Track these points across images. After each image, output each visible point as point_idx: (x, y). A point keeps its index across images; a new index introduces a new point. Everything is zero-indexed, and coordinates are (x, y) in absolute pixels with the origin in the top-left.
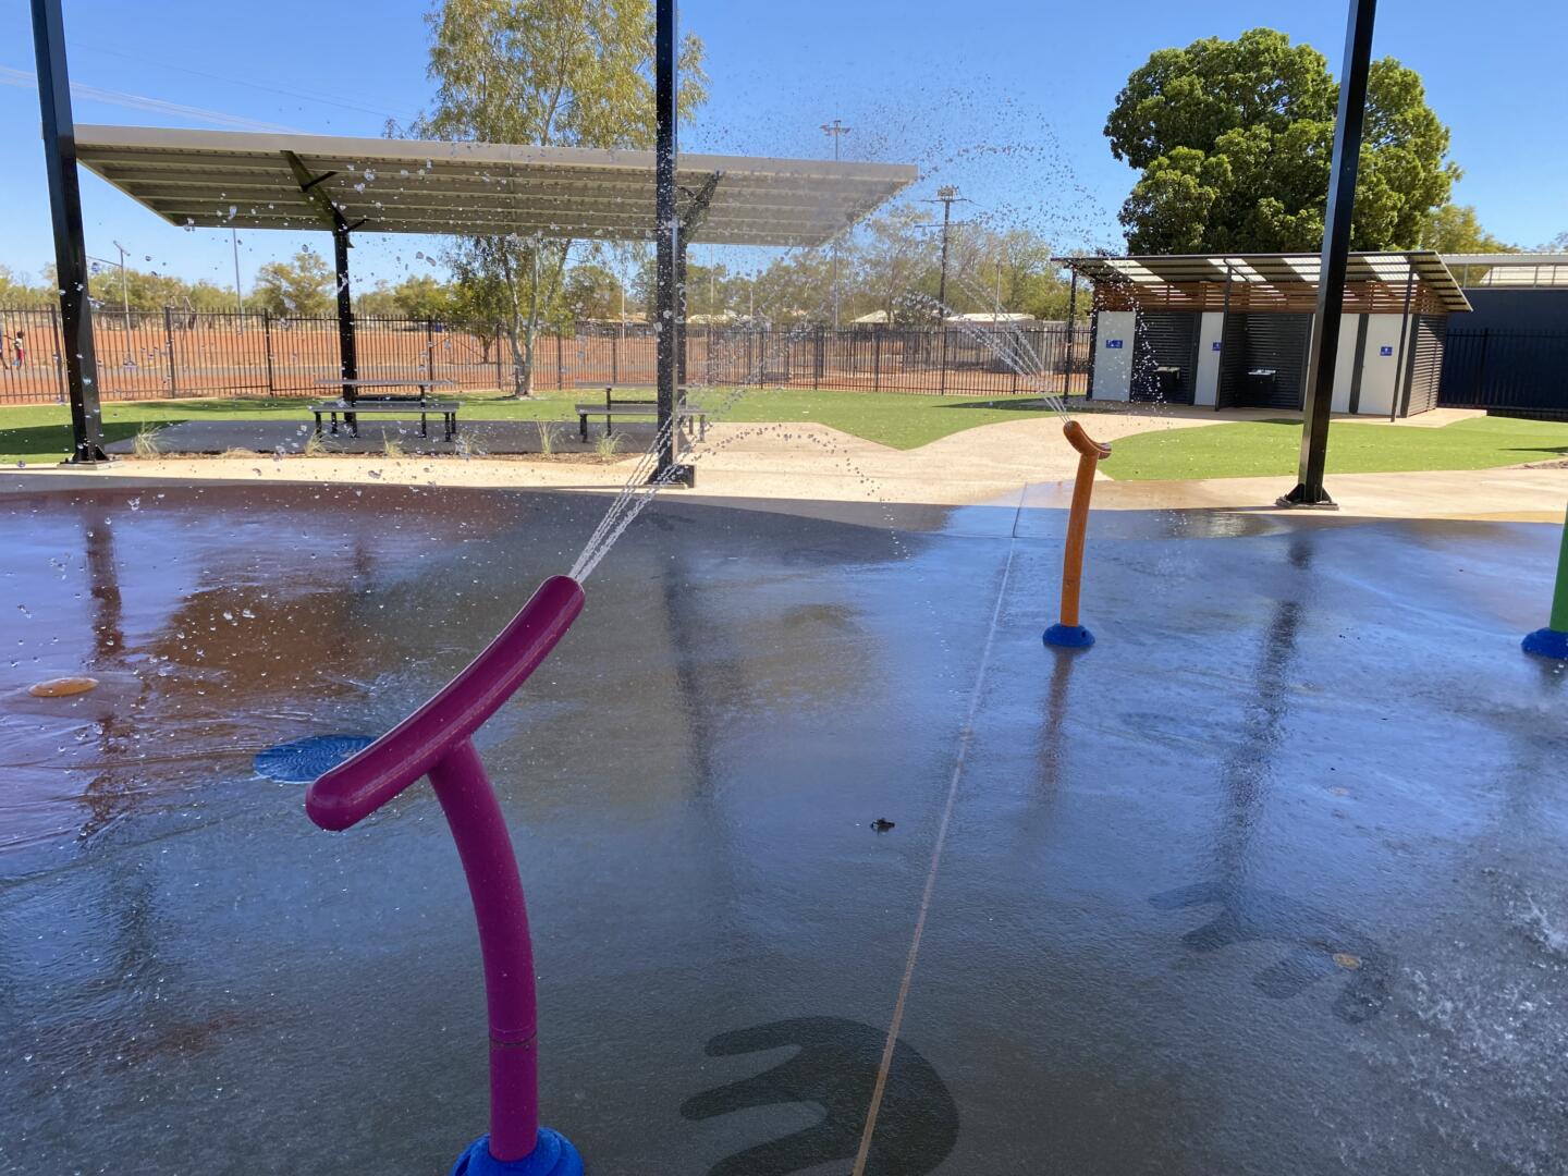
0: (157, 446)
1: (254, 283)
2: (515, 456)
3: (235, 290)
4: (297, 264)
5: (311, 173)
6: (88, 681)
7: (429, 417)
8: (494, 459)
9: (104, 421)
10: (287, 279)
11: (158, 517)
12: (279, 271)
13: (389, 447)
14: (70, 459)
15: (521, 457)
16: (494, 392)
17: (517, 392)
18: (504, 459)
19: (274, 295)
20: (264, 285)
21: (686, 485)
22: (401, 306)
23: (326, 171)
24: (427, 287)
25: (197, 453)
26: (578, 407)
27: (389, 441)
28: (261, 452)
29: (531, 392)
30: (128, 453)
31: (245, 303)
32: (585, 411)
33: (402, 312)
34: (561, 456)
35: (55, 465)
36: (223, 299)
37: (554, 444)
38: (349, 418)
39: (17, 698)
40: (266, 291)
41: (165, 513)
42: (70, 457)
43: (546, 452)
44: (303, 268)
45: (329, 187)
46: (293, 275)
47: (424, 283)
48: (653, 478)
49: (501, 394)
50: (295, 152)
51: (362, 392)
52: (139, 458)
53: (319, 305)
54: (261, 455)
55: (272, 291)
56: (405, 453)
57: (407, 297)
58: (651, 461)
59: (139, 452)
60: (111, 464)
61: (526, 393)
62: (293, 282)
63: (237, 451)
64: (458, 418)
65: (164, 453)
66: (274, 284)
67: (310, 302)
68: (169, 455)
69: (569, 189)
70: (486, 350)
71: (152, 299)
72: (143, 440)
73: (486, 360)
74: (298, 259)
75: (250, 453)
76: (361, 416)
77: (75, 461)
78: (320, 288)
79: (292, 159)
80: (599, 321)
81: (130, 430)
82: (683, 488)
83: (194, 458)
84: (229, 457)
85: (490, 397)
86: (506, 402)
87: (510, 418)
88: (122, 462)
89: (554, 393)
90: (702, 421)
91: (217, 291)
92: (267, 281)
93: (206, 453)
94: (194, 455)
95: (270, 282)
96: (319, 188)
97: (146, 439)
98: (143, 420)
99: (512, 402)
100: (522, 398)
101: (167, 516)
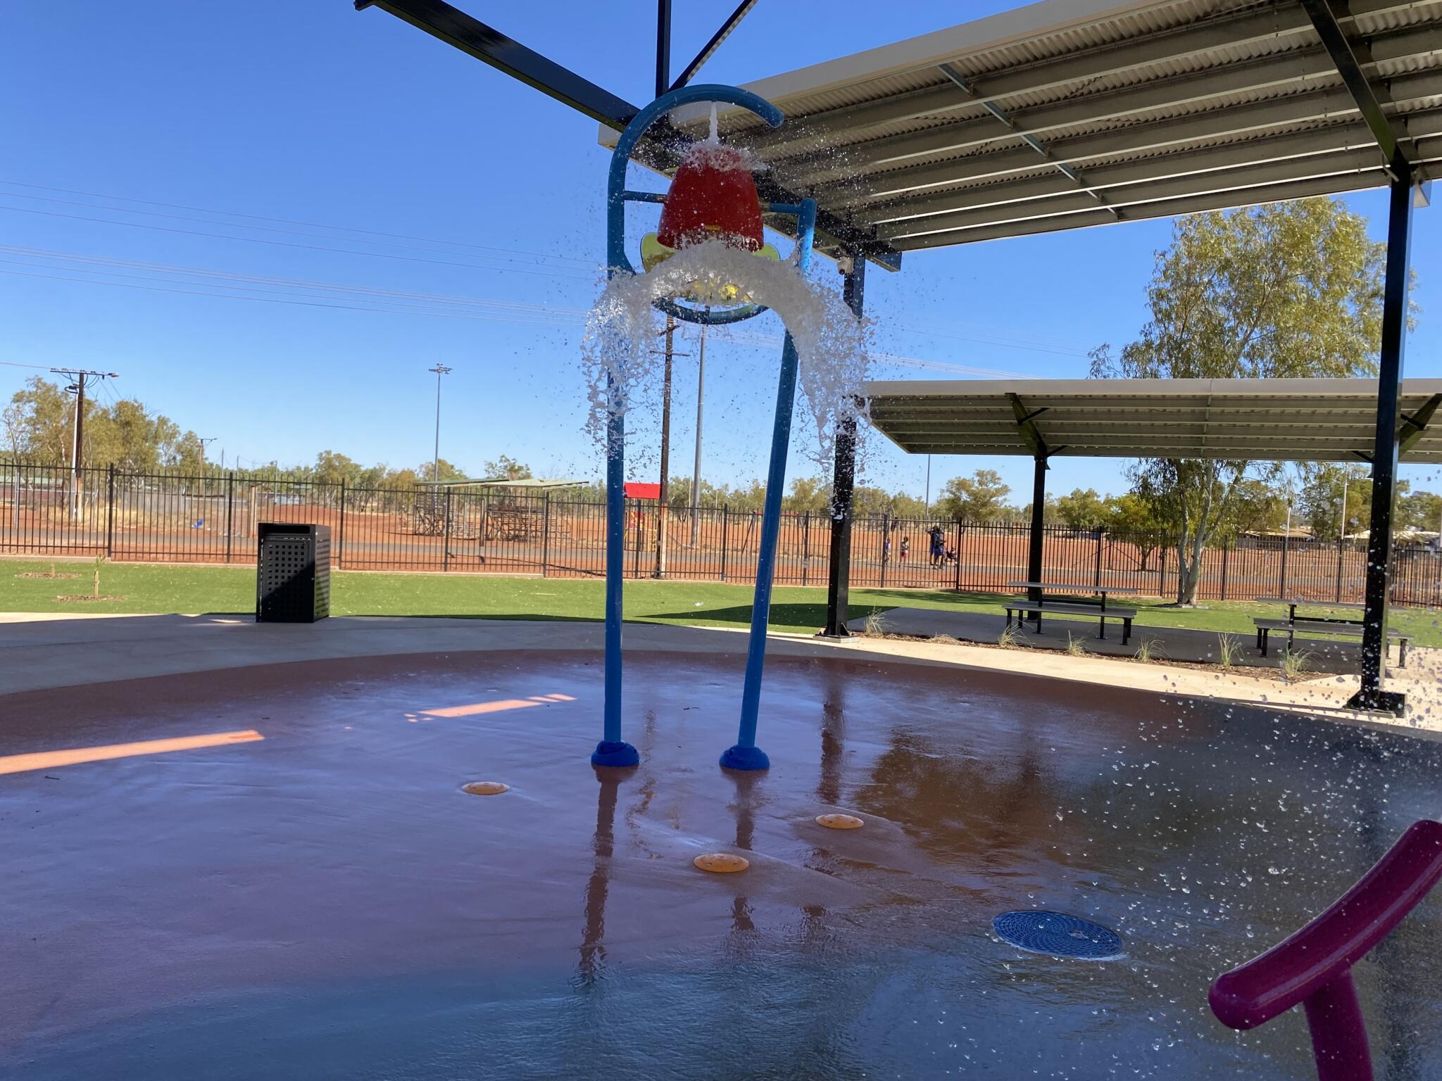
0: (881, 627)
1: (939, 494)
2: (1193, 665)
3: (924, 500)
4: (977, 479)
5: (1026, 410)
6: (856, 821)
7: (1108, 620)
8: (1172, 665)
9: (850, 603)
10: (967, 491)
11: (891, 688)
12: (962, 485)
13: (1072, 646)
14: (822, 632)
15: (1199, 666)
16: (1157, 598)
17: (1180, 600)
18: (1182, 667)
19: (954, 503)
20: (947, 495)
21: (1394, 715)
22: (1064, 516)
23: (1039, 408)
24: (1089, 500)
25: (911, 636)
26: (1257, 621)
27: (1073, 640)
28: (961, 640)
29: (1194, 600)
30: (860, 631)
31: (931, 510)
32: (1263, 626)
33: (1063, 521)
34: (1241, 669)
35: (811, 636)
36: (914, 507)
37: (1234, 656)
38: (1034, 616)
39: (809, 825)
40: (948, 501)
41: (895, 685)
42: (822, 630)
43: (1226, 664)
44: (981, 483)
45: (1040, 421)
46: (973, 488)
47: (1086, 496)
48: (1354, 703)
49: (1163, 601)
50: (1017, 394)
51: (1046, 592)
52: (867, 636)
53: (992, 513)
54: (962, 643)
55: (953, 501)
56: (1087, 652)
57: (1072, 509)
58: (1352, 684)
59: (869, 631)
60: (850, 639)
61: (1188, 602)
62: (971, 494)
63: (943, 638)
64: (1133, 623)
65: (886, 634)
66: (955, 495)
67: (983, 511)
68: (890, 636)
69: (1266, 416)
70: (1145, 557)
71: (862, 506)
72: (873, 621)
73: (1143, 568)
74: (978, 474)
75: (953, 640)
76: (1045, 615)
77: (826, 634)
78: (994, 499)
79: (1014, 398)
80: (1257, 534)
81: (864, 611)
82: (1391, 717)
83: (910, 640)
84: (936, 641)
85: (1152, 603)
86: (1168, 609)
87: (1181, 626)
88: (857, 639)
89: (1216, 602)
90: (1403, 643)
91: (910, 500)
92: (951, 492)
93: (917, 636)
94: (908, 637)
95: (953, 493)
96: (1031, 422)
97: (875, 621)
98: (874, 604)
99: (1174, 609)
100: (1184, 606)
101: (897, 688)
